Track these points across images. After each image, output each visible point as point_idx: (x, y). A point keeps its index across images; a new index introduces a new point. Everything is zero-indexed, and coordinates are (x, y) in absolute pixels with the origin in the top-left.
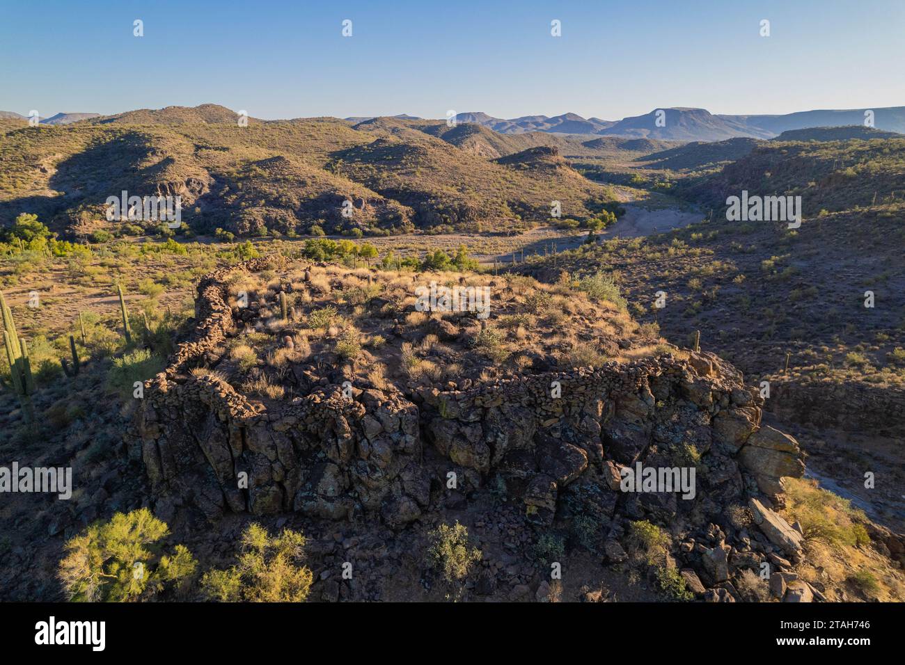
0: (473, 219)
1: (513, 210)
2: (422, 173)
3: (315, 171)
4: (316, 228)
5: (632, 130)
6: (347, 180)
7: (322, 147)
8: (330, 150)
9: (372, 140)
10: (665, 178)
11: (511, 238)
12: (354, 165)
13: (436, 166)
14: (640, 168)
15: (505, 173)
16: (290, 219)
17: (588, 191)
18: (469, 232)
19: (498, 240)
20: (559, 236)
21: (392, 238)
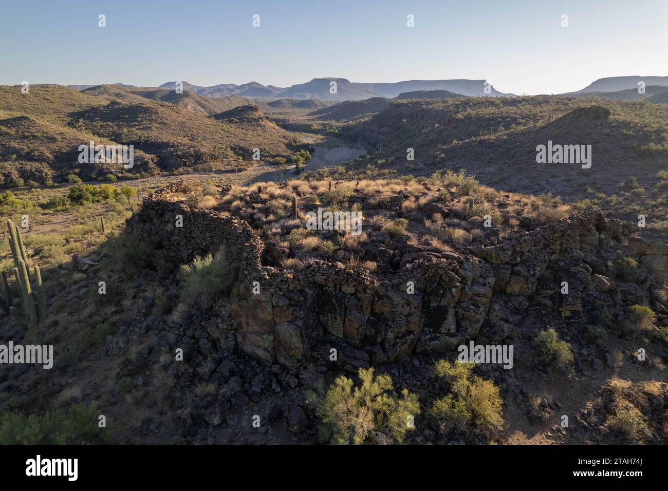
0: (206, 162)
1: (236, 153)
2: (157, 128)
3: (62, 129)
4: (72, 177)
5: (299, 93)
6: (92, 135)
7: (60, 108)
8: (68, 111)
9: (106, 103)
10: (332, 126)
11: (239, 174)
12: (94, 123)
13: (167, 122)
14: (314, 120)
15: (222, 126)
16: (46, 170)
17: (284, 137)
18: (205, 172)
19: (230, 175)
20: (274, 170)
21: (143, 180)
